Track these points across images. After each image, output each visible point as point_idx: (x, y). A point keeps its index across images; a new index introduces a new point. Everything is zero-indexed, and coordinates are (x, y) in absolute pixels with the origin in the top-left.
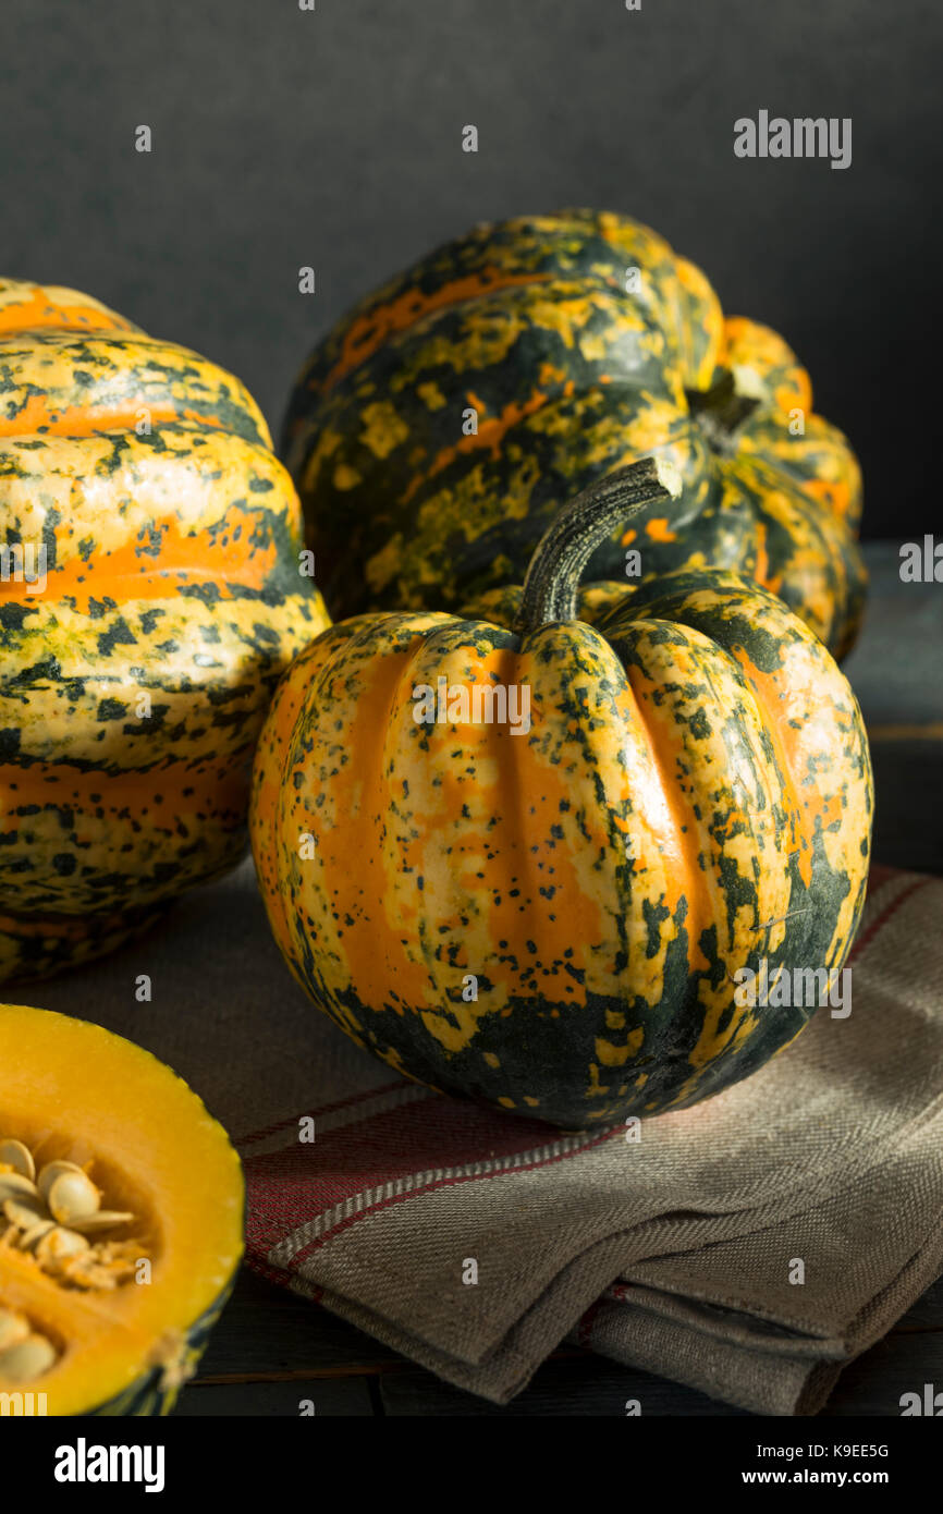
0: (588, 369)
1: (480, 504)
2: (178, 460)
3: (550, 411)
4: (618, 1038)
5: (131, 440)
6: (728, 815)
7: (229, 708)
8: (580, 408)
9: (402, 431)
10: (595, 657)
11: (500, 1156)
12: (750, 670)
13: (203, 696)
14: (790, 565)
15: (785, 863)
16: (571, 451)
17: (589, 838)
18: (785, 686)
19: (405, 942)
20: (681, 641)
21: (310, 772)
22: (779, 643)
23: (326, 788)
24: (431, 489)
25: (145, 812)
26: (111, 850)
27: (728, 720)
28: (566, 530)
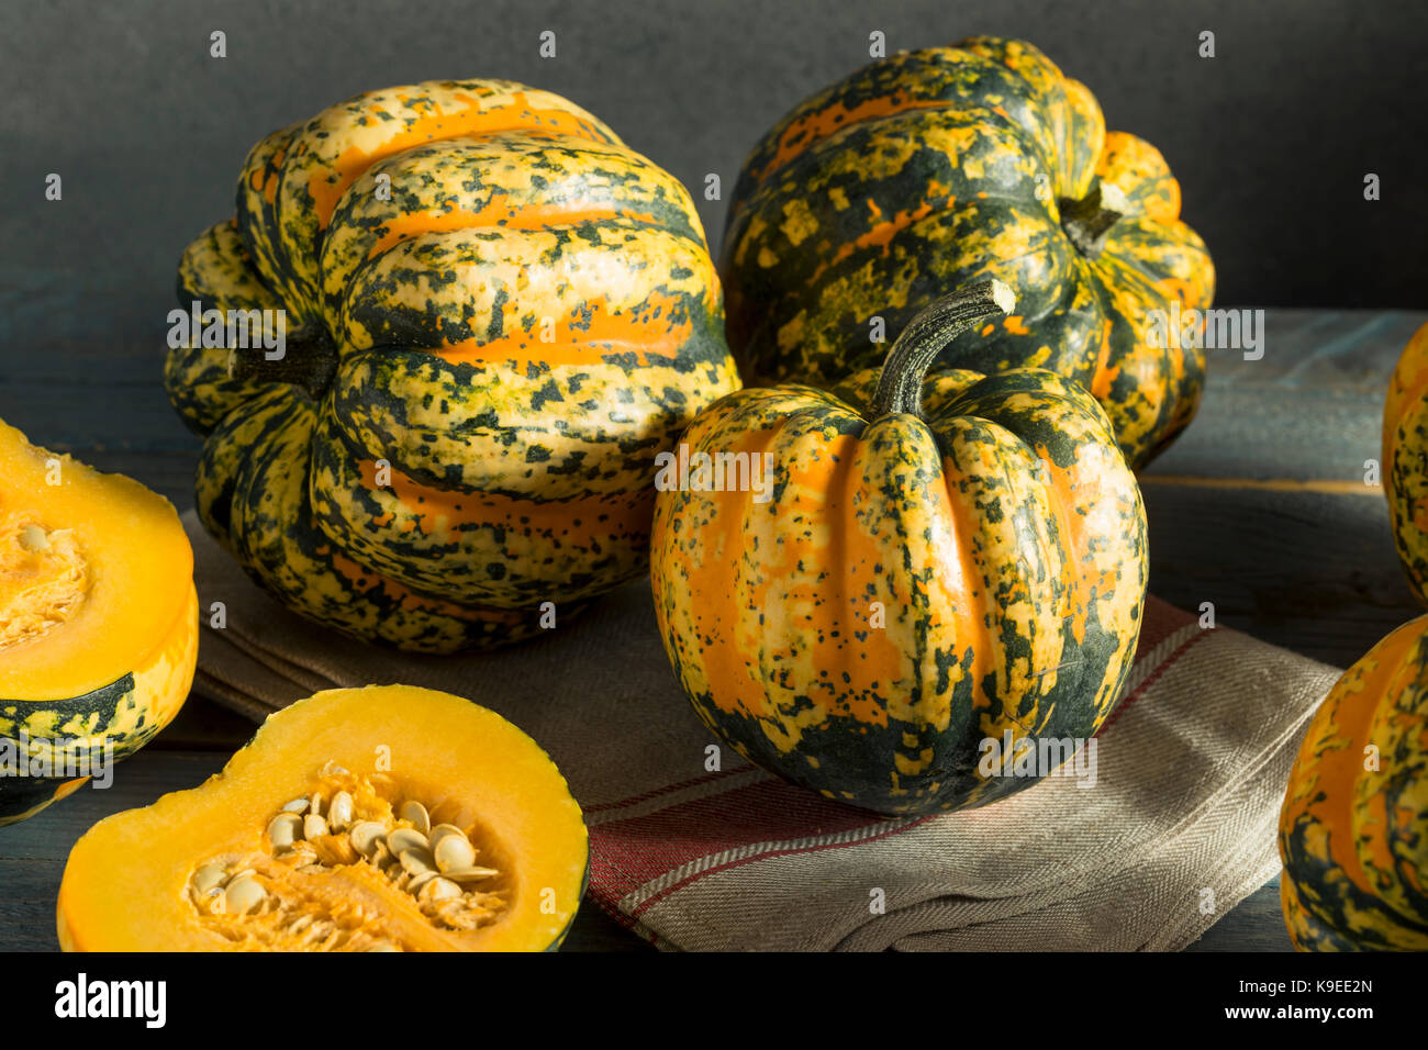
0: (967, 187)
1: (869, 292)
2: (610, 253)
3: (933, 219)
4: (913, 755)
5: (573, 235)
6: (1011, 586)
7: (637, 455)
8: (957, 220)
9: (813, 225)
10: (915, 450)
11: (826, 833)
12: (1045, 465)
13: (615, 446)
14: (1129, 356)
15: (1059, 624)
16: (945, 256)
17: (895, 596)
18: (1076, 479)
19: (748, 664)
20: (989, 440)
21: (687, 522)
22: (1075, 443)
23: (698, 535)
24: (832, 276)
25: (565, 532)
26: (535, 562)
27: (1019, 508)
28: (917, 335)
